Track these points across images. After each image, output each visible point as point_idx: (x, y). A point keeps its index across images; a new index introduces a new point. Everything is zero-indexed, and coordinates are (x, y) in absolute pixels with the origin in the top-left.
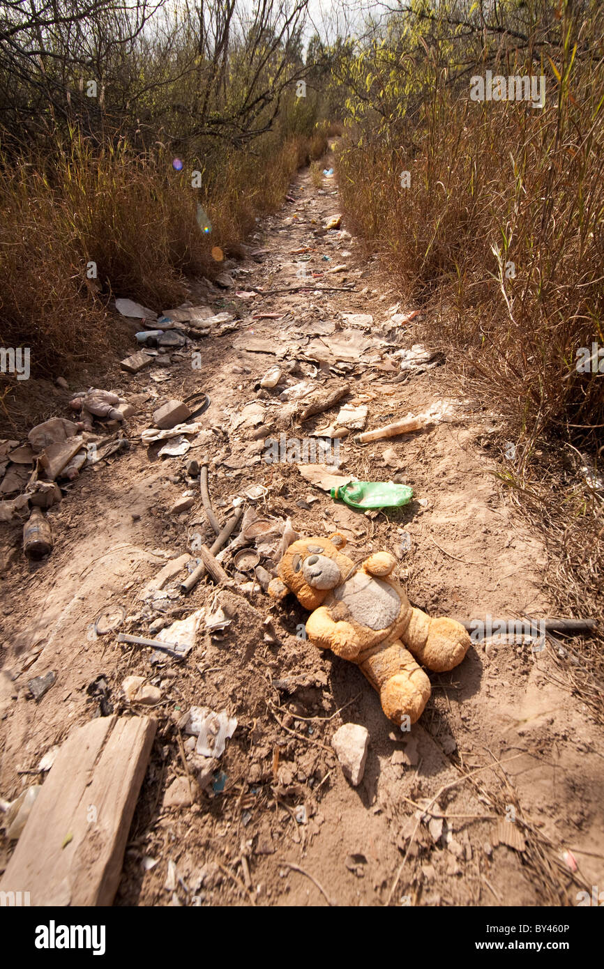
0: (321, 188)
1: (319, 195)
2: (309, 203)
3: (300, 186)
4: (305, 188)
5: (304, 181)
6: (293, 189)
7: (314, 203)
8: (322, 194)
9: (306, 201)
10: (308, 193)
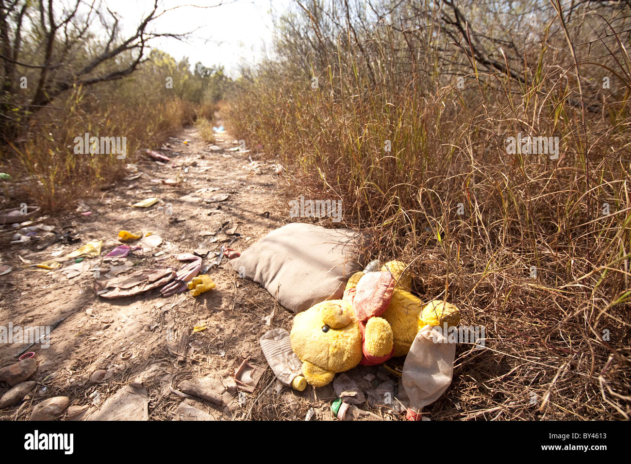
0: (213, 142)
1: (212, 151)
2: (194, 165)
3: (184, 140)
4: (192, 142)
5: (191, 135)
6: (173, 143)
7: (204, 164)
8: (216, 151)
9: (188, 160)
10: (194, 148)
